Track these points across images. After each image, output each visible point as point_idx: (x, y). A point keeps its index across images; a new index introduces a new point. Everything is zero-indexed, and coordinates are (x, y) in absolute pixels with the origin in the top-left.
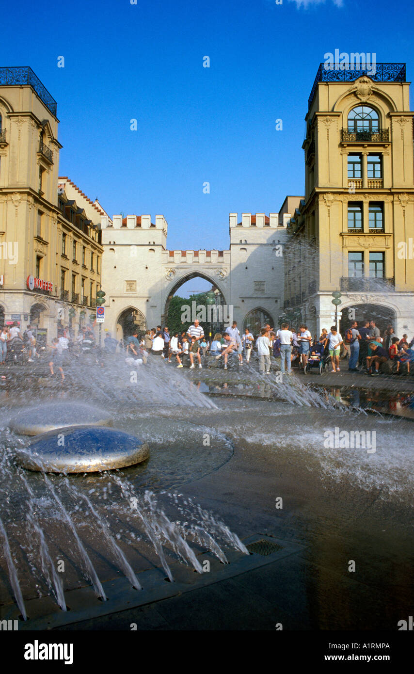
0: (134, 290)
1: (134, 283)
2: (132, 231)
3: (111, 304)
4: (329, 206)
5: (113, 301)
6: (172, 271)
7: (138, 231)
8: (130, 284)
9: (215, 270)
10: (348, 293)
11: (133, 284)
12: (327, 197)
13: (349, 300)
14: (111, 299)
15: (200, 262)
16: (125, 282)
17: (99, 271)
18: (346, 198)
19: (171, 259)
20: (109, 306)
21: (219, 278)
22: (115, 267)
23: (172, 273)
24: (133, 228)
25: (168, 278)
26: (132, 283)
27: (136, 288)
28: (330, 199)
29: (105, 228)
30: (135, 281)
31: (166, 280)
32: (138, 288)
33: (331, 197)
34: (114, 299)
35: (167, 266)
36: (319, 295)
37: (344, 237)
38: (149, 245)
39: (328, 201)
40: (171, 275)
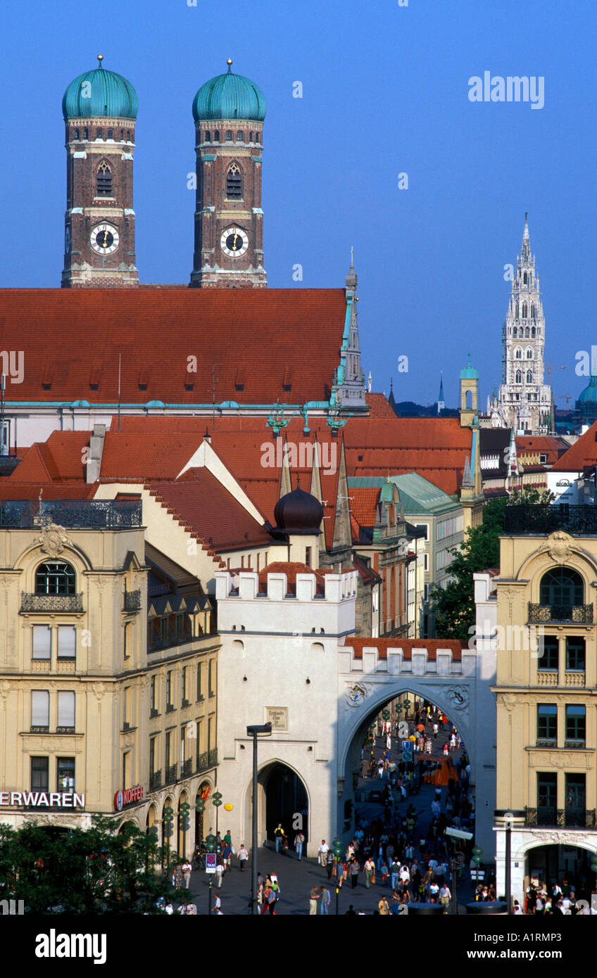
0: (283, 726)
1: (283, 711)
2: (278, 606)
3: (237, 754)
4: (509, 711)
5: (242, 747)
6: (359, 689)
7: (291, 605)
8: (275, 713)
9: (446, 689)
10: (533, 830)
11: (281, 713)
12: (508, 699)
13: (535, 838)
14: (238, 744)
15: (416, 672)
16: (265, 709)
17: (213, 689)
18: (534, 699)
19: (357, 664)
20: (234, 759)
21: (454, 706)
22: (245, 679)
23: (359, 692)
24: (280, 598)
25: (351, 703)
26: (278, 711)
27: (287, 723)
28: (510, 701)
29: (224, 597)
30: (285, 708)
31: (348, 707)
32: (291, 724)
33: (513, 698)
34: (243, 743)
35: (347, 679)
36: (496, 831)
37: (530, 752)
38: (313, 634)
39: (509, 703)
40: (357, 696)
